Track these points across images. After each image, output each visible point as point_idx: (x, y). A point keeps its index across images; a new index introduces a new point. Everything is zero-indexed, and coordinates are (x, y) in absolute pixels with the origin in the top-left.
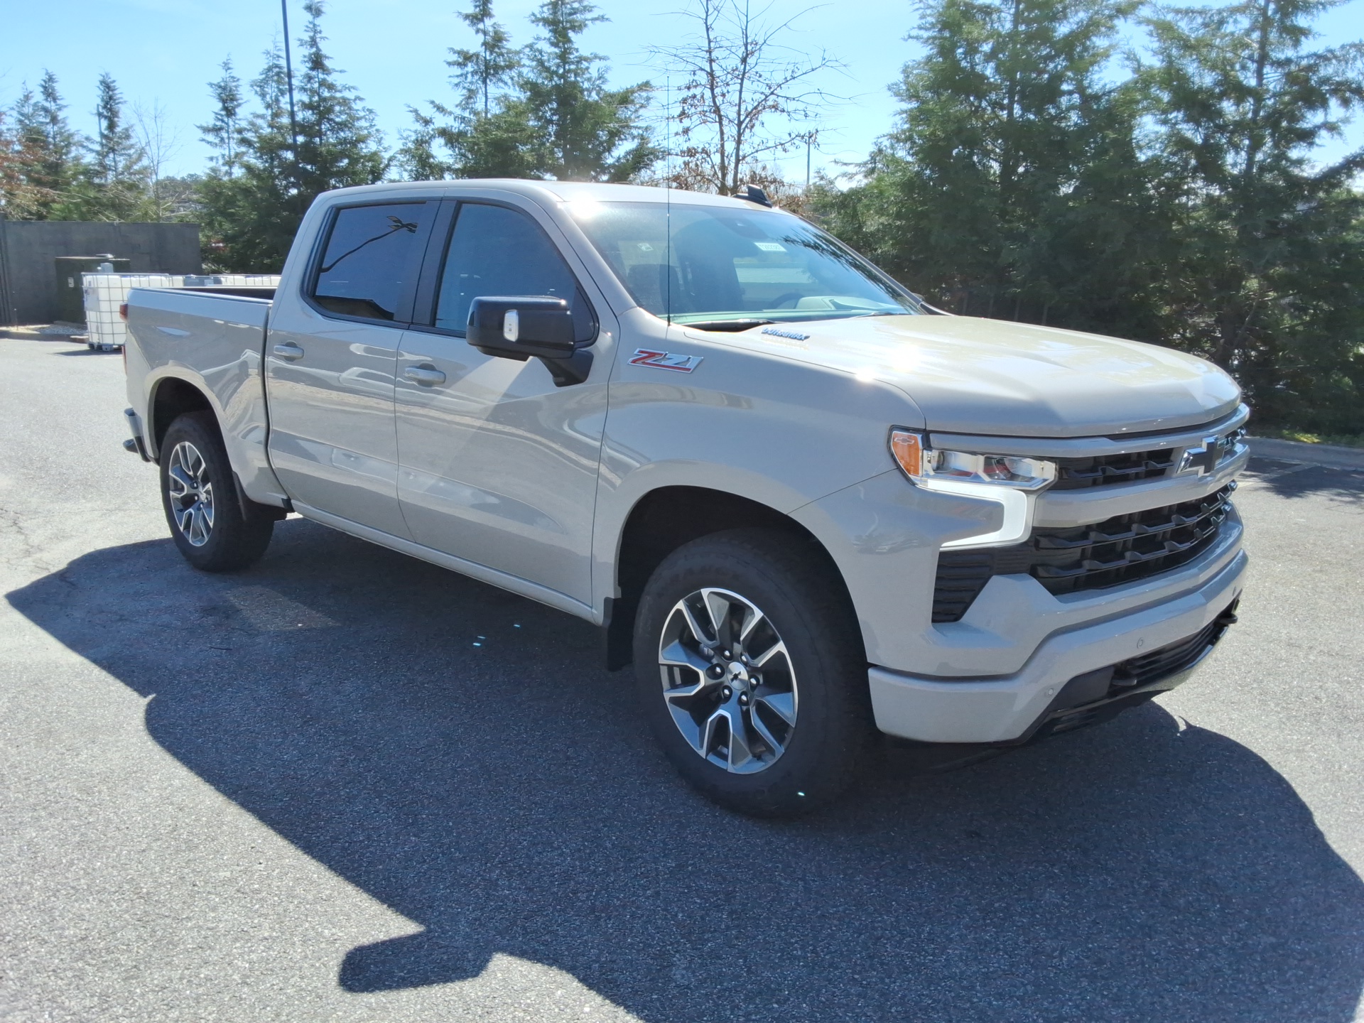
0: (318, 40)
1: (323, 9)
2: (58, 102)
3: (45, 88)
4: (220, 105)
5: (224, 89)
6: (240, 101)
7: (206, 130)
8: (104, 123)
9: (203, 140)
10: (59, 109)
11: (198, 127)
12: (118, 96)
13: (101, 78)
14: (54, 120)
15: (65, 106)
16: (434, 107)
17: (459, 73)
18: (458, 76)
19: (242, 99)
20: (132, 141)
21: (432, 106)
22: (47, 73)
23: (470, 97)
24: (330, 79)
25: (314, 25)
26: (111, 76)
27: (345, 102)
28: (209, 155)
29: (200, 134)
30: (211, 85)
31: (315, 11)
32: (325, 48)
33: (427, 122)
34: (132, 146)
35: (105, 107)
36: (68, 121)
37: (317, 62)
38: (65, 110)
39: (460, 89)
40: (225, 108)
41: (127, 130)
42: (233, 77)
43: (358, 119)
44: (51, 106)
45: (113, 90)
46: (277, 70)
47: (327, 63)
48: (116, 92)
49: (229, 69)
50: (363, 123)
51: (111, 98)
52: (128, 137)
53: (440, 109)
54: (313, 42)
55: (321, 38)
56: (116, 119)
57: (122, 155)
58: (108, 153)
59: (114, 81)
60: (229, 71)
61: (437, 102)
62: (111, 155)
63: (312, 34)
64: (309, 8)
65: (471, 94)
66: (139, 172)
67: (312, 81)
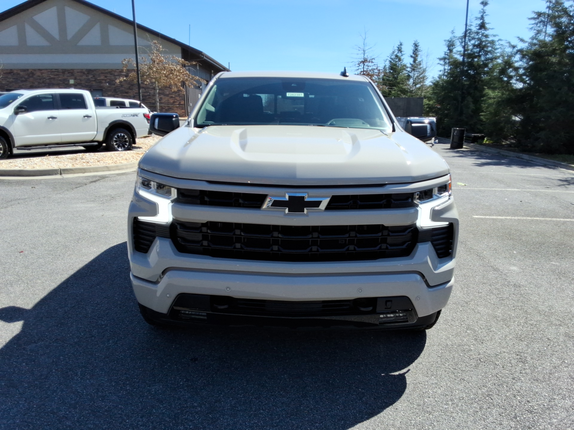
0: (484, 16)
1: (489, 2)
2: (402, 53)
3: (398, 48)
4: (447, 48)
5: (450, 41)
6: (456, 46)
7: (440, 59)
8: (412, 59)
9: (439, 64)
10: (402, 56)
11: (438, 59)
12: (419, 49)
13: (414, 42)
14: (400, 60)
15: (404, 54)
16: (519, 39)
17: (534, 23)
18: (533, 24)
19: (457, 45)
20: (421, 66)
21: (518, 39)
22: (400, 42)
23: (538, 34)
24: (486, 33)
25: (484, 10)
26: (418, 41)
27: (493, 42)
28: (440, 70)
29: (438, 61)
30: (445, 41)
31: (484, 4)
32: (487, 20)
33: (514, 47)
34: (420, 68)
35: (413, 53)
36: (404, 60)
37: (482, 26)
38: (404, 56)
39: (533, 31)
40: (449, 49)
41: (420, 61)
42: (454, 36)
43: (497, 49)
44: (399, 54)
45: (418, 47)
46: (469, 31)
47: (487, 26)
48: (419, 47)
49: (454, 33)
50: (499, 50)
51: (416, 49)
52: (420, 64)
53: (522, 40)
54: (482, 18)
55: (485, 15)
56: (417, 58)
57: (417, 71)
58: (412, 71)
59: (418, 43)
60: (453, 34)
61: (521, 37)
62: (413, 72)
63: (482, 14)
64: (482, 3)
65: (539, 32)
66: (421, 78)
67: (479, 34)
